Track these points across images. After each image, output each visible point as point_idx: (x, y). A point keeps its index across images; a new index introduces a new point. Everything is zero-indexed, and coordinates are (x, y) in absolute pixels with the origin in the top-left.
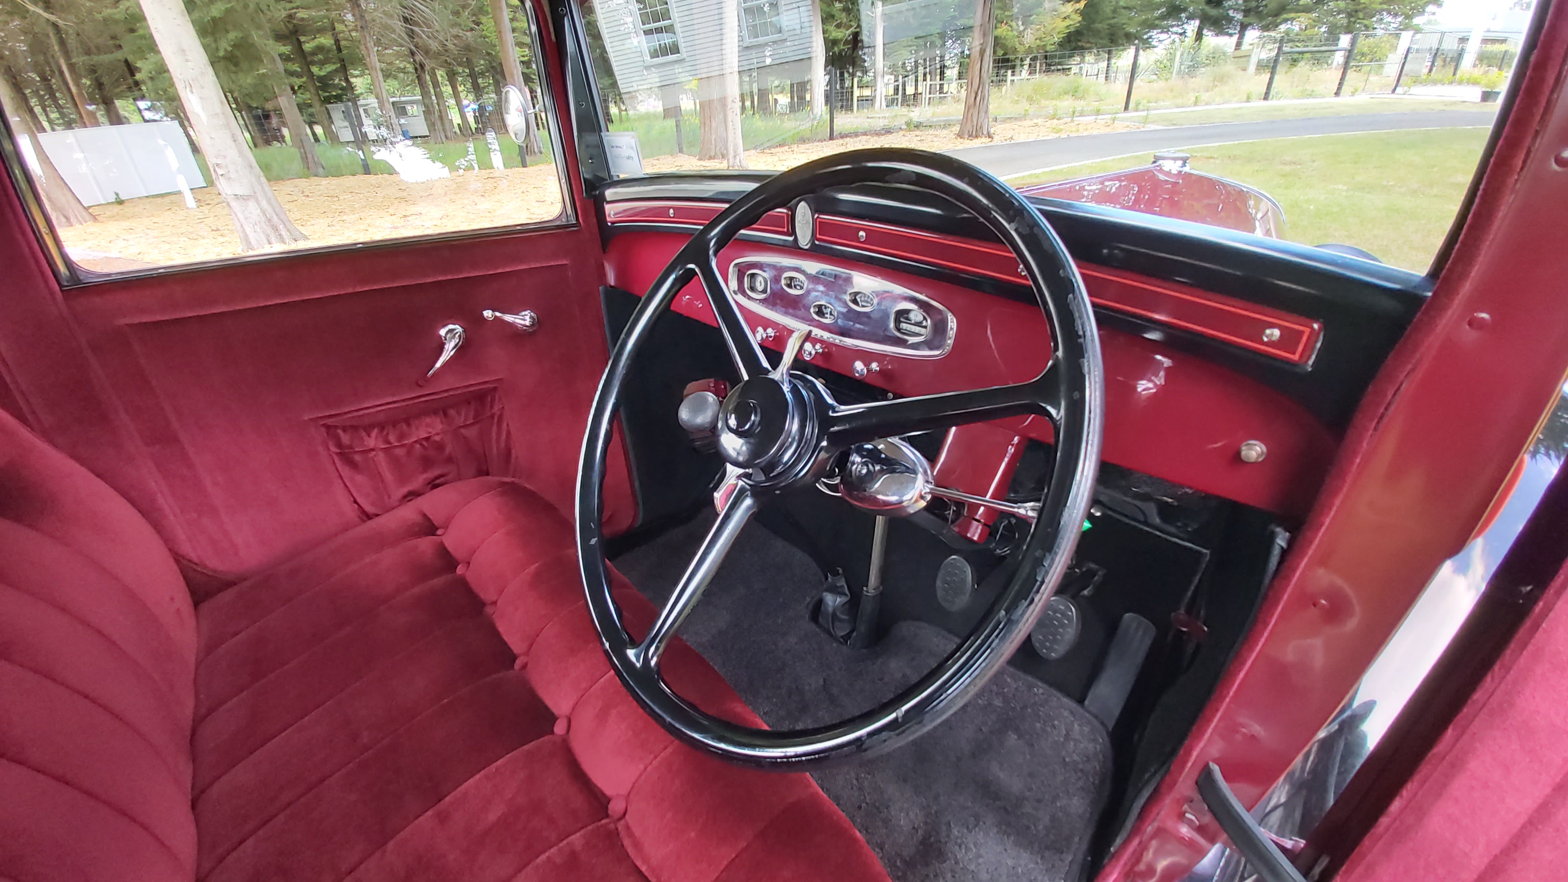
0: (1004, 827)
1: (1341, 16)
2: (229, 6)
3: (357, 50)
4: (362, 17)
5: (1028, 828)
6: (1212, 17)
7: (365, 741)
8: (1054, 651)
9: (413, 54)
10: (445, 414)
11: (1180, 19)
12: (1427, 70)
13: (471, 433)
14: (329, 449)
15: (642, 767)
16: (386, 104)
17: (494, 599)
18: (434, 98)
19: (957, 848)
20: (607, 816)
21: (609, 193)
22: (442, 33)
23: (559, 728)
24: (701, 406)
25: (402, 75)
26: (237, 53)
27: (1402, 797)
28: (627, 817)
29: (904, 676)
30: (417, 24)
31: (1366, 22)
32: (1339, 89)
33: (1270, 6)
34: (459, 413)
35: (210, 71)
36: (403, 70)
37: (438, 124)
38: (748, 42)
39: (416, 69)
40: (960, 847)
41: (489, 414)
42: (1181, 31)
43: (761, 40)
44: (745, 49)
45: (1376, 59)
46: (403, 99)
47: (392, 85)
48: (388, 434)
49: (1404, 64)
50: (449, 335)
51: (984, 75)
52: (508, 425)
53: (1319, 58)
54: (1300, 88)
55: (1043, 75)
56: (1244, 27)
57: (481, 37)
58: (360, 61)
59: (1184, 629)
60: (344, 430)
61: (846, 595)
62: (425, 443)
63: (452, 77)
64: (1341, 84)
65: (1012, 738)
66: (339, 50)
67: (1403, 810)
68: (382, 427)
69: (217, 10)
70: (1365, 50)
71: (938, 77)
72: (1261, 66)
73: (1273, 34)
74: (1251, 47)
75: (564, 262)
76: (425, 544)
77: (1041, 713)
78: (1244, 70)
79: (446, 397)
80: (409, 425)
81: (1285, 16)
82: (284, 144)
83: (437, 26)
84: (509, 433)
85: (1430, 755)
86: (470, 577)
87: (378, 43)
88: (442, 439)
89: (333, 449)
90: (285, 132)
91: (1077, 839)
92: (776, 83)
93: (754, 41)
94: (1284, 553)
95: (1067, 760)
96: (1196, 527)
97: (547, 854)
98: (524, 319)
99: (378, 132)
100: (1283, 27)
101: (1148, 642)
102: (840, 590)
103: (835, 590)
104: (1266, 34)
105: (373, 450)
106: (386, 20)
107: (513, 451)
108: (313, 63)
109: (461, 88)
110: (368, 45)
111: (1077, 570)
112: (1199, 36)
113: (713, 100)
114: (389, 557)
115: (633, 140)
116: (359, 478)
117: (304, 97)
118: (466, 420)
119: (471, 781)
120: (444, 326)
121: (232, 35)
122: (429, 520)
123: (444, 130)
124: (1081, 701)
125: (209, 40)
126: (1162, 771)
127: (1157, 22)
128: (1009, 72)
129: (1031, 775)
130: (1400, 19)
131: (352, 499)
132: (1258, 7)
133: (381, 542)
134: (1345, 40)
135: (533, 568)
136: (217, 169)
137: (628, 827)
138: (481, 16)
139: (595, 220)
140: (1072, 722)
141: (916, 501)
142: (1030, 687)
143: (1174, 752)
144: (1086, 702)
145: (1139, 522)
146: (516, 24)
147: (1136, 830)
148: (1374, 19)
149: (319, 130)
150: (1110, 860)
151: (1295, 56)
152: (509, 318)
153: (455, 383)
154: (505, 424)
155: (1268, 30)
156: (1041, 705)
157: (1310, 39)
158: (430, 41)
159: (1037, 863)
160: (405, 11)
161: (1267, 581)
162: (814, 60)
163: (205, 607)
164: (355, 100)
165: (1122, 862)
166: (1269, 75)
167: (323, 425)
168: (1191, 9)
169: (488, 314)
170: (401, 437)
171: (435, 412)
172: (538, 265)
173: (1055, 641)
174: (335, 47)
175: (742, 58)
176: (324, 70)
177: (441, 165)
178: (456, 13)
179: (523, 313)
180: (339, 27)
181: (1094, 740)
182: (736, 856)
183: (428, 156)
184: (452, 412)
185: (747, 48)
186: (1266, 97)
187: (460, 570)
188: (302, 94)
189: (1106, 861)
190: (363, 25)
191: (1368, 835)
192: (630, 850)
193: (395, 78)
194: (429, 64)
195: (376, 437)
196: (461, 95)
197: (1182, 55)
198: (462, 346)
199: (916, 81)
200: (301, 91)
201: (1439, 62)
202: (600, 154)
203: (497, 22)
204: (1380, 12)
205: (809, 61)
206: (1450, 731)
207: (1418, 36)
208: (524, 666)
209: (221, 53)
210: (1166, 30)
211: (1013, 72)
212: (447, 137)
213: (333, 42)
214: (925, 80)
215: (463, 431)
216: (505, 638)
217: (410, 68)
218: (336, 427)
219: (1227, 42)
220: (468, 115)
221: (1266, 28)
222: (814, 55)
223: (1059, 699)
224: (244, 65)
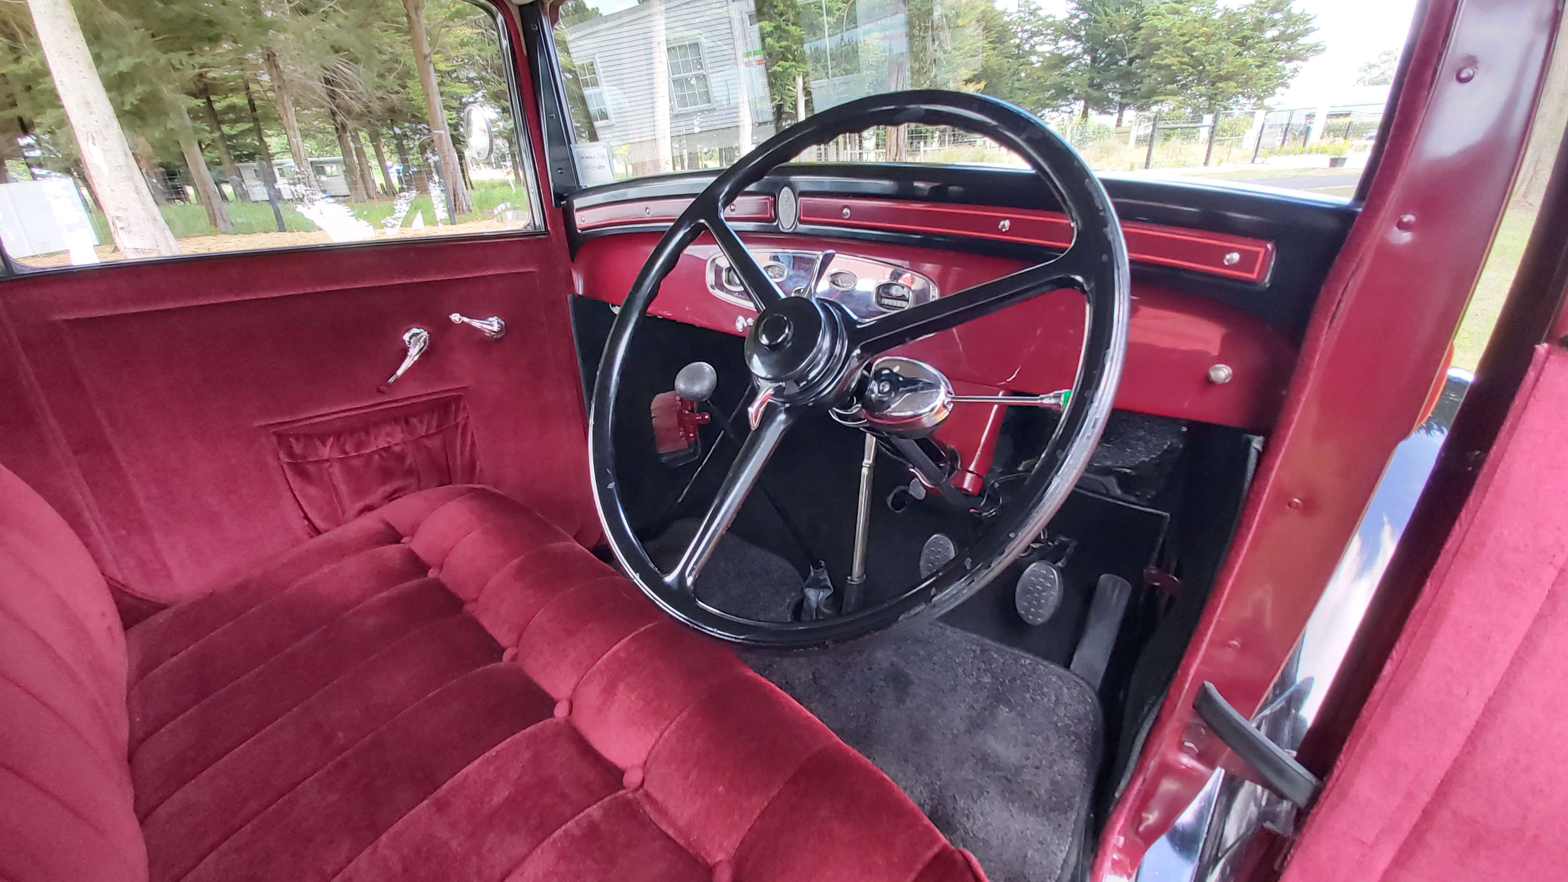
0: (1007, 795)
1: (1203, 99)
2: (138, 60)
3: (273, 110)
4: (280, 77)
5: (1030, 793)
6: (1095, 98)
7: (342, 742)
8: (1040, 615)
9: (334, 114)
10: (407, 422)
11: (1067, 99)
12: (1280, 142)
13: (434, 443)
14: (279, 459)
15: (657, 734)
16: (304, 162)
17: (475, 596)
18: (355, 158)
19: (965, 819)
20: (624, 788)
21: (578, 203)
22: (366, 95)
23: (560, 711)
24: (698, 376)
25: (321, 136)
26: (145, 108)
27: (1392, 659)
28: (645, 786)
29: (892, 665)
30: (339, 85)
31: (1224, 104)
32: (1207, 159)
33: (1142, 90)
34: (421, 422)
35: (116, 123)
36: (323, 131)
37: (360, 184)
38: (678, 110)
39: (337, 129)
40: (968, 817)
41: (453, 423)
42: (1069, 110)
43: (690, 108)
44: (675, 117)
45: (1235, 133)
46: (321, 159)
47: (309, 145)
48: (345, 443)
49: (1260, 139)
50: (412, 341)
51: (901, 143)
52: (472, 435)
53: (1188, 135)
54: (1175, 159)
55: (952, 146)
56: (1122, 107)
57: (407, 99)
58: (277, 121)
59: (1157, 584)
60: (298, 439)
61: (829, 588)
62: (384, 454)
63: (375, 138)
64: (1208, 155)
65: (1004, 712)
66: (253, 108)
67: (1394, 673)
68: (338, 435)
69: (124, 65)
70: (1226, 127)
71: (857, 147)
72: (1139, 141)
73: (1147, 114)
74: (1129, 124)
75: (532, 270)
76: (391, 551)
77: (1030, 683)
78: (1126, 143)
79: (408, 405)
80: (368, 433)
81: (1156, 98)
82: (187, 203)
83: (361, 88)
84: (473, 444)
85: (1413, 611)
86: (444, 577)
87: (297, 103)
88: (402, 450)
89: (285, 459)
90: (190, 190)
91: (1078, 799)
92: (705, 150)
93: (683, 110)
94: (1261, 455)
95: (1059, 724)
96: (1154, 493)
97: (563, 828)
98: (492, 325)
99: (293, 189)
100: (1155, 108)
101: (1124, 602)
102: (823, 584)
103: (817, 584)
104: (1141, 113)
105: (328, 461)
106: (304, 80)
107: (478, 463)
108: (223, 122)
109: (385, 149)
110: (286, 104)
111: (1050, 544)
112: (1085, 115)
113: (646, 163)
114: (350, 565)
115: (605, 150)
116: (312, 490)
117: (213, 155)
118: (427, 430)
119: (470, 767)
120: (408, 330)
121: (140, 89)
122: (392, 527)
123: (366, 188)
124: (1067, 666)
125: (114, 94)
126: (1162, 699)
127: (1047, 102)
128: (922, 143)
129: (1027, 745)
130: (1253, 101)
131: (302, 514)
132: (1133, 90)
133: (339, 551)
134: (1208, 119)
135: (515, 562)
136: (116, 221)
137: (647, 795)
138: (407, 80)
139: (563, 229)
140: (1061, 688)
141: (938, 412)
142: (1016, 660)
143: (1170, 677)
144: (1072, 667)
145: (1101, 494)
146: (443, 89)
147: (1140, 767)
148: (1231, 101)
149: (228, 189)
150: (1116, 806)
151: (1168, 132)
152: (476, 323)
153: (415, 391)
154: (470, 435)
155: (1144, 110)
156: (1030, 676)
157: (1179, 118)
158: (354, 102)
159: (1044, 825)
160: (325, 71)
161: (1247, 485)
162: (741, 129)
163: (138, 629)
164: (269, 157)
165: (1128, 805)
166: (1147, 148)
167: (274, 433)
168: (1076, 91)
169: (456, 317)
170: (359, 445)
171: (396, 421)
172: (506, 271)
173: (1040, 606)
174: (249, 107)
175: (673, 125)
176: (235, 129)
177: (365, 223)
178: (381, 76)
179: (491, 319)
180: (253, 87)
181: (1085, 701)
182: (769, 804)
183: (351, 213)
184: (414, 421)
185: (676, 116)
186: (1147, 165)
187: (432, 574)
188: (210, 152)
189: (1112, 808)
190: (281, 84)
191: (1366, 706)
192: (654, 815)
193: (314, 137)
194: (351, 124)
195: (332, 445)
196: (385, 155)
197: (1072, 130)
198: (426, 351)
199: (837, 149)
200: (209, 149)
201: (1289, 136)
202: (569, 165)
203: (425, 84)
204: (1235, 95)
205: (736, 129)
206: (1428, 584)
207: (1270, 115)
208: (514, 658)
209: (127, 107)
210: (1056, 109)
211: (925, 143)
212: (369, 197)
213: (246, 101)
214: (845, 149)
215: (427, 442)
216: (491, 631)
217: (330, 128)
218: (290, 435)
219: (1109, 121)
220: (391, 176)
221: (1140, 108)
222: (741, 124)
223: (1046, 667)
224: (151, 120)
